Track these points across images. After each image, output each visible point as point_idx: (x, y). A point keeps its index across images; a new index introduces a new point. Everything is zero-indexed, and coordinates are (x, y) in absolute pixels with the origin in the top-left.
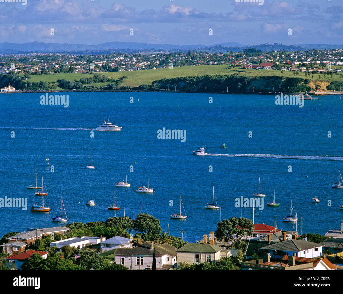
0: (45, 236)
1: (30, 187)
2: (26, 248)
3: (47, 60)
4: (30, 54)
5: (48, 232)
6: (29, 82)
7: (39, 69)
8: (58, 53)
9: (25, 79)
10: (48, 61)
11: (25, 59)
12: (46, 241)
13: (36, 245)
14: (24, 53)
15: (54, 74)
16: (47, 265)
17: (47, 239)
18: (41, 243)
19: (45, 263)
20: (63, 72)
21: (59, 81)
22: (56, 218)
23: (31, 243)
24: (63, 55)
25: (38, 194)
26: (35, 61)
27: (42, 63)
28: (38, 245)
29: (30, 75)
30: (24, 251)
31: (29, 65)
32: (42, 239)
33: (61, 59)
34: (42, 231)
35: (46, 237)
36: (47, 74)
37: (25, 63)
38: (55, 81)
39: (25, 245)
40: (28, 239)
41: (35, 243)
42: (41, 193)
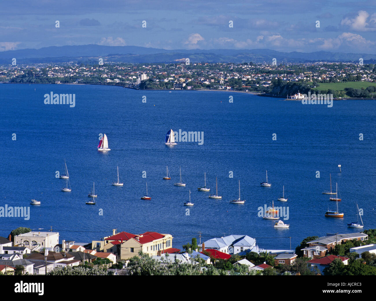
0: (344, 241)
1: (325, 192)
2: (327, 253)
3: (334, 68)
4: (317, 63)
5: (347, 237)
6: (318, 90)
7: (327, 77)
8: (344, 62)
9: (314, 87)
10: (335, 70)
11: (313, 68)
12: (346, 246)
13: (337, 250)
14: (312, 62)
15: (342, 83)
16: (351, 271)
17: (347, 245)
18: (341, 248)
19: (349, 268)
20: (350, 81)
21: (346, 89)
22: (352, 224)
23: (331, 248)
24: (349, 64)
25: (333, 199)
26: (323, 69)
27: (329, 71)
28: (338, 250)
29: (319, 84)
30: (325, 256)
31: (317, 74)
32: (342, 244)
33: (347, 68)
34: (341, 236)
35: (345, 243)
36: (335, 83)
37: (313, 71)
38: (343, 89)
39: (326, 250)
40: (328, 244)
41: (335, 248)
42: (335, 199)
